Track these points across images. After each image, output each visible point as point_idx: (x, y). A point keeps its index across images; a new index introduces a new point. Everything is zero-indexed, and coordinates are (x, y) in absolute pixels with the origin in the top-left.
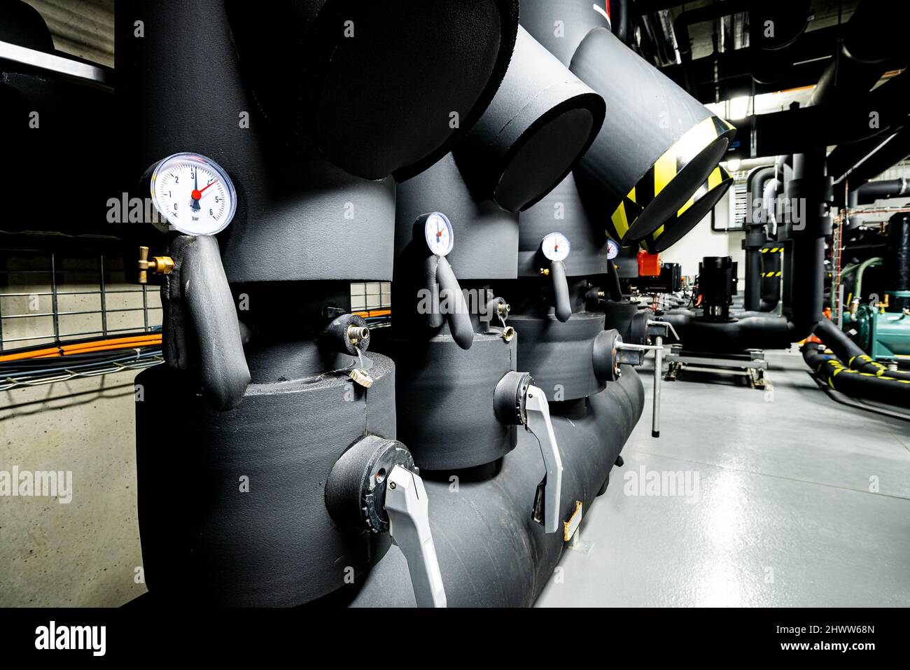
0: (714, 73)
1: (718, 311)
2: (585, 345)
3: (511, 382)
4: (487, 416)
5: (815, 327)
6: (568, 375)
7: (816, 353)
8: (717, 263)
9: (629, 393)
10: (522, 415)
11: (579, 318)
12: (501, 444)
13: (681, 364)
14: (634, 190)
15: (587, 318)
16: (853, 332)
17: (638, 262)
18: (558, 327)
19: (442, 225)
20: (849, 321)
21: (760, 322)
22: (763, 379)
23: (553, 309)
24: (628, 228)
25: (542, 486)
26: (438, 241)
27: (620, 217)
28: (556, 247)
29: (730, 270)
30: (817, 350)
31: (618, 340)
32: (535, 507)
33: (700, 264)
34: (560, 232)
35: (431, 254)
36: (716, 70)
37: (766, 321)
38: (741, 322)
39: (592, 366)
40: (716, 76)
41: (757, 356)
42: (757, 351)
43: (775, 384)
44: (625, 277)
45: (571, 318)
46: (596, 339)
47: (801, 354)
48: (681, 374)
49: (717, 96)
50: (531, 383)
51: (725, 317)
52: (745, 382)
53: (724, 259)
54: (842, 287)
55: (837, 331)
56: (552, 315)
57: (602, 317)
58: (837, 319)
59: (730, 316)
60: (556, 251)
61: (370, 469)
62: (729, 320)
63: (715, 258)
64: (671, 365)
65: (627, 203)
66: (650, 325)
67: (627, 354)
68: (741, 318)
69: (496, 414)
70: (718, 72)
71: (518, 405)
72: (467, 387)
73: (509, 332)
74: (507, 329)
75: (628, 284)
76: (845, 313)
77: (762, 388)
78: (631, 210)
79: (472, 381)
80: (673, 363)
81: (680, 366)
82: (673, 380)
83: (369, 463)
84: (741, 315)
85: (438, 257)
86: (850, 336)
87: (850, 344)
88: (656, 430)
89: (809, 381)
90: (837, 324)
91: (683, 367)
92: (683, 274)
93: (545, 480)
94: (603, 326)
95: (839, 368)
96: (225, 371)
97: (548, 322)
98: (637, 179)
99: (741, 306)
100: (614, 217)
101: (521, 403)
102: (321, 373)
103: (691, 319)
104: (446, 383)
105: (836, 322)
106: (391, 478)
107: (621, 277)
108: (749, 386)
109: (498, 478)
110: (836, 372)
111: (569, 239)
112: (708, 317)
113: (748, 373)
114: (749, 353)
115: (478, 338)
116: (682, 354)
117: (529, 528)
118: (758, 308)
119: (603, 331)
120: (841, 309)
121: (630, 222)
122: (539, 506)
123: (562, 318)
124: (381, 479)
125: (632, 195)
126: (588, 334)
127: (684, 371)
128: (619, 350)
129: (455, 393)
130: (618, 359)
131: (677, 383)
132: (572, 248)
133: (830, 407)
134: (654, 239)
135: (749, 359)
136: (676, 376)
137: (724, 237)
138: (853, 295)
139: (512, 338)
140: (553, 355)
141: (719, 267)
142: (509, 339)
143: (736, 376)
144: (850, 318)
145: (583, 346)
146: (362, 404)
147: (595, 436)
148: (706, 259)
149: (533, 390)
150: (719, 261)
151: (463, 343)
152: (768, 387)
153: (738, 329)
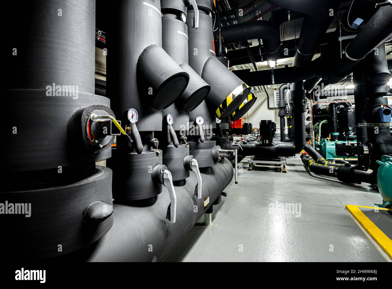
0: (259, 52)
1: (267, 142)
2: (209, 150)
3: (188, 158)
4: (182, 167)
5: (304, 147)
6: (204, 159)
7: (305, 158)
8: (266, 123)
9: (227, 168)
10: (191, 166)
11: (207, 142)
12: (186, 175)
13: (255, 164)
14: (221, 104)
15: (210, 142)
16: (318, 149)
17: (229, 124)
18: (201, 144)
19: (170, 117)
20: (318, 145)
21: (283, 146)
22: (285, 169)
23: (199, 139)
24: (220, 115)
25: (197, 186)
26: (170, 121)
27: (218, 112)
28: (200, 121)
29: (271, 125)
30: (305, 156)
31: (220, 149)
32: (195, 192)
33: (260, 123)
34: (201, 116)
35: (168, 124)
36: (260, 51)
37: (285, 146)
38: (276, 146)
39: (212, 156)
40: (260, 53)
41: (283, 160)
42: (284, 158)
43: (291, 171)
44: (224, 129)
45: (205, 142)
46: (213, 148)
47: (301, 159)
48: (254, 168)
49: (262, 59)
50: (193, 158)
51: (270, 144)
52: (279, 170)
53: (269, 121)
54: (314, 131)
55: (313, 149)
56: (199, 141)
57: (215, 142)
58: (313, 144)
59: (272, 144)
60: (200, 122)
61: (161, 169)
62: (272, 145)
63: (266, 121)
64: (250, 164)
65: (220, 108)
66: (233, 145)
67: (223, 153)
68: (276, 144)
69: (184, 166)
70: (261, 52)
71: (190, 163)
72: (177, 159)
73: (187, 144)
74: (186, 144)
75: (226, 132)
76: (316, 142)
77: (285, 172)
78: (221, 110)
79: (178, 157)
80: (251, 163)
81: (254, 165)
82: (251, 170)
83: (160, 168)
84: (277, 143)
85: (170, 125)
86: (317, 151)
87: (317, 154)
88: (236, 181)
89: (303, 168)
90: (313, 146)
91: (255, 165)
92: (253, 127)
93: (197, 185)
94: (215, 144)
95: (312, 162)
96: (140, 147)
97: (198, 143)
98: (222, 101)
99: (279, 140)
100: (217, 112)
101: (191, 163)
102: (148, 151)
103: (257, 145)
104: (171, 157)
105: (312, 146)
106: (165, 172)
107: (222, 129)
108: (280, 171)
109: (185, 186)
110: (310, 164)
111: (204, 118)
112: (264, 144)
113: (281, 167)
114: (280, 158)
115: (179, 146)
116: (254, 160)
117: (194, 199)
118: (285, 140)
119: (215, 146)
120: (314, 140)
121: (221, 113)
122: (196, 192)
123: (202, 142)
124: (163, 172)
125: (221, 106)
126: (211, 147)
127: (256, 167)
128: (220, 152)
129: (173, 160)
130: (220, 154)
131: (253, 171)
132: (205, 121)
133: (308, 178)
134: (233, 116)
135: (279, 161)
136: (252, 168)
137: (273, 112)
138: (318, 135)
139: (188, 146)
140: (200, 153)
141: (267, 124)
142: (187, 146)
143: (276, 168)
144: (318, 144)
145: (209, 151)
146: (157, 157)
147: (214, 180)
148: (262, 121)
149: (194, 160)
150: (267, 122)
151: (176, 146)
152: (287, 172)
153: (275, 149)
